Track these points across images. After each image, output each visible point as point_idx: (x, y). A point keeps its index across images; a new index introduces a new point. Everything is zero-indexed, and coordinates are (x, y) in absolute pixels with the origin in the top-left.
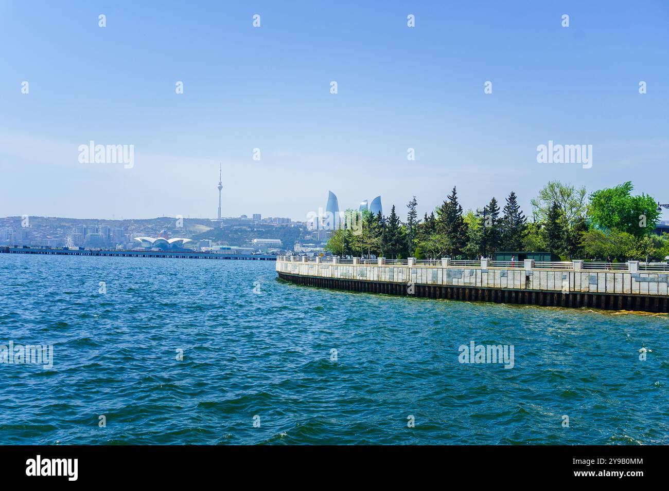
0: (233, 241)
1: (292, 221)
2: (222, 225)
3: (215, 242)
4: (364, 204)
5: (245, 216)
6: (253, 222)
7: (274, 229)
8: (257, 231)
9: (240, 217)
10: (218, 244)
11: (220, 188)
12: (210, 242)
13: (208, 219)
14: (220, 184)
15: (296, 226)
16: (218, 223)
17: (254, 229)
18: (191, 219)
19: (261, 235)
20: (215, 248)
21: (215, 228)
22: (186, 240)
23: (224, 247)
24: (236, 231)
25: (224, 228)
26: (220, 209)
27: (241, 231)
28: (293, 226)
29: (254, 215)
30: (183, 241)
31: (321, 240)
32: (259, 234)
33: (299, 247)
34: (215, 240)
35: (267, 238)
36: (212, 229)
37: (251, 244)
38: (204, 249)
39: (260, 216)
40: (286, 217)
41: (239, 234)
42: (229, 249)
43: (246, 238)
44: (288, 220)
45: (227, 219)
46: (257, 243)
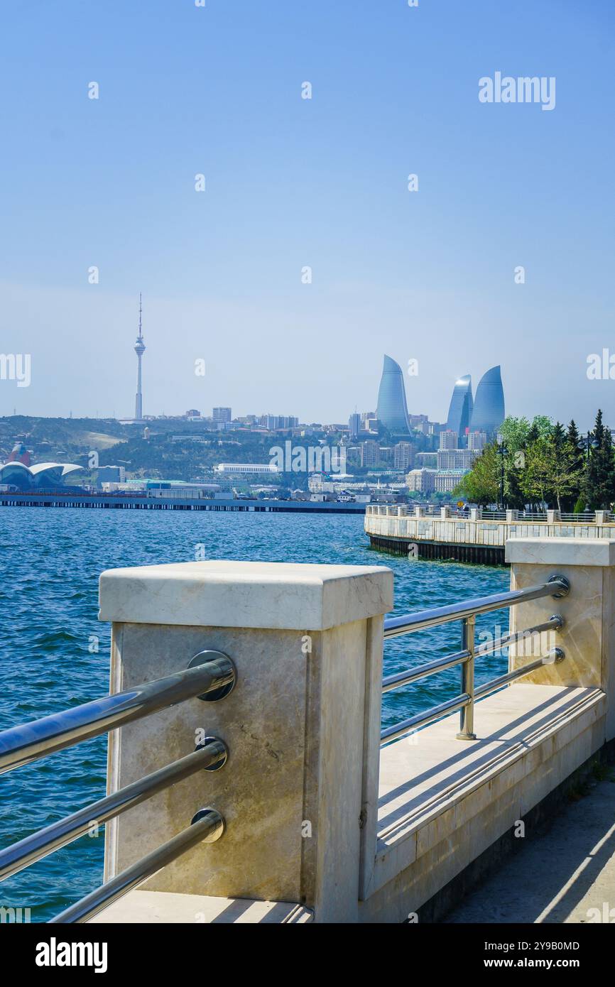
0: (171, 469)
1: (300, 422)
2: (146, 433)
3: (133, 471)
4: (462, 383)
5: (196, 413)
6: (215, 425)
7: (262, 442)
8: (225, 445)
9: (185, 414)
10: (138, 476)
11: (140, 350)
12: (121, 471)
13: (113, 420)
14: (140, 340)
15: (311, 434)
16: (135, 428)
17: (217, 442)
18: (76, 420)
19: (233, 454)
20: (132, 484)
21: (131, 440)
22: (68, 467)
23: (152, 481)
24: (178, 447)
25: (151, 438)
26: (139, 396)
27: (189, 446)
28: (303, 434)
29: (215, 409)
30: (61, 468)
31: (367, 466)
32: (228, 453)
33: (320, 483)
34: (131, 466)
35: (247, 463)
36: (123, 441)
37: (211, 476)
38: (107, 487)
39: (228, 411)
40: (286, 415)
41: (185, 452)
42: (166, 486)
43: (201, 461)
44: (292, 421)
45: (155, 420)
46: (227, 473)
